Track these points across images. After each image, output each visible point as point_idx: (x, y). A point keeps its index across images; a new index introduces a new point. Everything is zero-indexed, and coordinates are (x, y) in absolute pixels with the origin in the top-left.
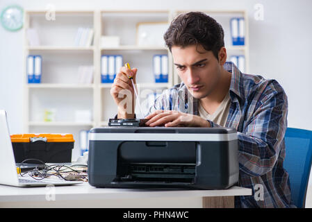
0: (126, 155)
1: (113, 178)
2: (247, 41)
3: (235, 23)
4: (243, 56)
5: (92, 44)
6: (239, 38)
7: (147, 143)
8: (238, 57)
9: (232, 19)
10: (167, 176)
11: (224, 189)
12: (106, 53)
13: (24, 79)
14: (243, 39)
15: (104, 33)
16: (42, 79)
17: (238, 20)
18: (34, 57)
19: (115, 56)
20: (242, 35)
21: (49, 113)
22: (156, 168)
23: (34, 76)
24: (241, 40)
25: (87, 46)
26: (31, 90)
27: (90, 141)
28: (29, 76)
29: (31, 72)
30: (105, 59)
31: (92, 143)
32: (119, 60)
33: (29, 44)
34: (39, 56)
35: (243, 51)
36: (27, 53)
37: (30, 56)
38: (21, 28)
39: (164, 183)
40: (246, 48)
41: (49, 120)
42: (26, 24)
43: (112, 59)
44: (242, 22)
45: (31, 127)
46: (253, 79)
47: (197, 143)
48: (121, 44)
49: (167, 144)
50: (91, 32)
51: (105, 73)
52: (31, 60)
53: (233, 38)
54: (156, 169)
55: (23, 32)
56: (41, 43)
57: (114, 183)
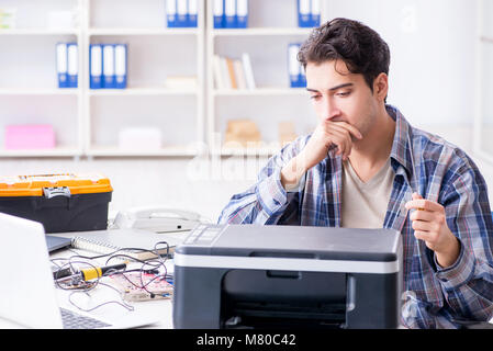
7: (269, 273)
31: (180, 271)
47: (348, 275)
49: (300, 274)
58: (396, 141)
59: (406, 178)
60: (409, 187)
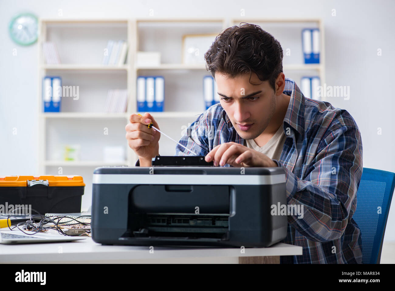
0: (140, 202)
1: (123, 233)
2: (323, 59)
3: (307, 35)
4: (318, 78)
5: (125, 62)
6: (312, 54)
7: (167, 187)
8: (311, 79)
9: (304, 30)
10: (193, 230)
11: (266, 247)
12: (143, 74)
13: (39, 107)
14: (318, 55)
15: (141, 48)
16: (63, 107)
17: (312, 31)
18: (52, 79)
19: (155, 78)
20: (316, 50)
21: (71, 150)
22: (180, 219)
23: (51, 102)
24: (316, 57)
25: (120, 65)
26: (48, 121)
27: (94, 185)
28: (45, 103)
29: (47, 98)
30: (142, 81)
31: (97, 187)
32: (160, 82)
33: (46, 62)
34: (59, 78)
35: (318, 70)
36: (43, 74)
37: (46, 77)
38: (35, 42)
39: (186, 239)
40: (321, 67)
41: (70, 159)
42: (41, 37)
43: (150, 81)
44: (316, 34)
45: (49, 168)
46: (317, 106)
47: (230, 187)
48: (162, 62)
49: (192, 188)
50: (124, 47)
51: (141, 99)
52: (48, 82)
53: (305, 55)
54: (179, 221)
55: (38, 47)
56: (61, 61)
57: (123, 239)
58: (290, 108)
59: (294, 141)
60: (296, 149)
